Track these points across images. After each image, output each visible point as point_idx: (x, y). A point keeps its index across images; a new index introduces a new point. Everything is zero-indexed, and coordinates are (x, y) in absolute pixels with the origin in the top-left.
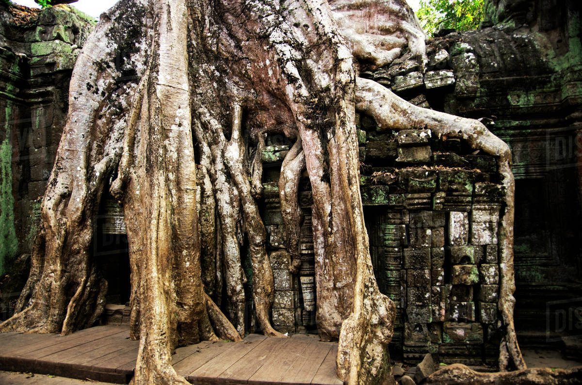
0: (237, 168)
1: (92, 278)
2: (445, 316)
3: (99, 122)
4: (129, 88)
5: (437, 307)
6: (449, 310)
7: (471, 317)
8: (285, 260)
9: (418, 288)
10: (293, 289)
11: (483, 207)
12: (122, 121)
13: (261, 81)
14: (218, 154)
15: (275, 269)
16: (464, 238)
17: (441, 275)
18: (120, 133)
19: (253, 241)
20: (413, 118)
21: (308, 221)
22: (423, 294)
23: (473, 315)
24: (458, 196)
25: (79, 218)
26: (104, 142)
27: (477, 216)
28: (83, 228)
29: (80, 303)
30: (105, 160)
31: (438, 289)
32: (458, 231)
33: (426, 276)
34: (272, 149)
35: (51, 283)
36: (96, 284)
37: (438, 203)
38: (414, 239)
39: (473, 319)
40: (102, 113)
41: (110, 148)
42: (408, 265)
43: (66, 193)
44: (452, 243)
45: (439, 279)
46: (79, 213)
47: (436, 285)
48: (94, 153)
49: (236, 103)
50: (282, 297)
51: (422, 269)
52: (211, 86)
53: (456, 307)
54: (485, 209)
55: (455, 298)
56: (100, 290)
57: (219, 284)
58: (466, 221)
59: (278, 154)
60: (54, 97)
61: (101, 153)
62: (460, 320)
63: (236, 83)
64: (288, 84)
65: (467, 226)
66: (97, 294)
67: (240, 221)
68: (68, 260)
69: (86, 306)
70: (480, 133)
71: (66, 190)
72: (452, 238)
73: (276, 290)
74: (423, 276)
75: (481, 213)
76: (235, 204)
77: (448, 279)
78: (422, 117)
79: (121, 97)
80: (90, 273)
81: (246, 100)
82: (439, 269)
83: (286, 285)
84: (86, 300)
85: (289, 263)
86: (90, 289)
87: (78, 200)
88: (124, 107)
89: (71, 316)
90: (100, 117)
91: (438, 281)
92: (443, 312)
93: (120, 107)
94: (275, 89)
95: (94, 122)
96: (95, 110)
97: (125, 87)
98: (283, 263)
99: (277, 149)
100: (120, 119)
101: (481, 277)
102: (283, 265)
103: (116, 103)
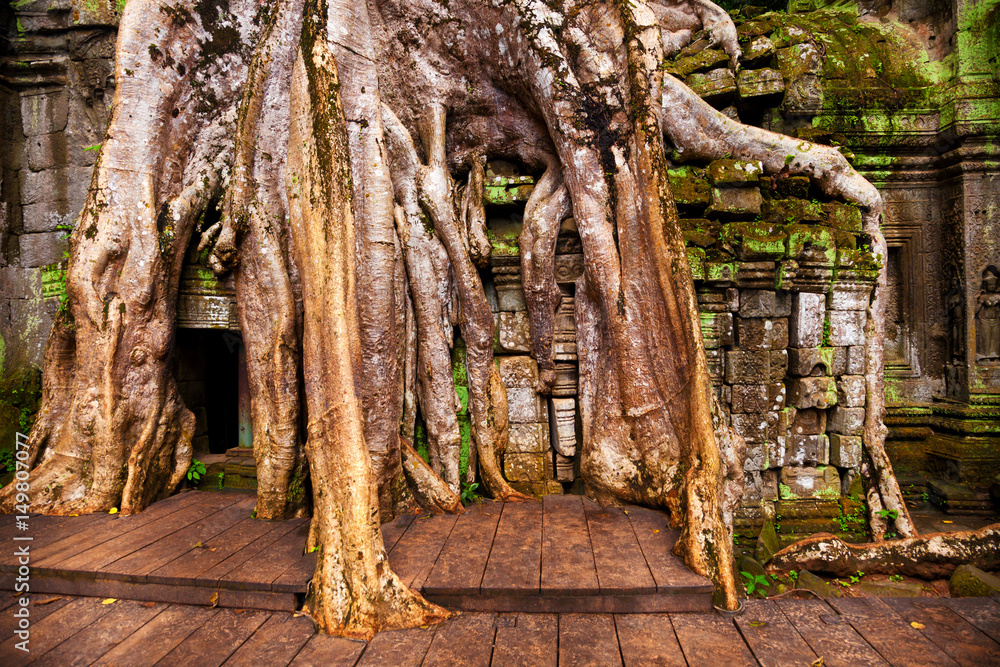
0: (444, 212)
1: (170, 407)
2: (786, 458)
3: (175, 122)
4: (227, 64)
5: (774, 445)
6: (791, 449)
7: (824, 459)
8: (528, 371)
9: (748, 414)
10: (541, 421)
11: (848, 286)
12: (215, 123)
13: (481, 63)
14: (409, 186)
15: (510, 387)
16: (818, 335)
17: (781, 394)
18: (212, 146)
19: (474, 339)
20: (729, 139)
21: (568, 306)
22: (755, 424)
23: (827, 455)
24: (812, 267)
25: (146, 298)
26: (182, 159)
27: (838, 301)
28: (151, 316)
29: (150, 456)
30: (188, 192)
31: (776, 415)
32: (811, 324)
33: (762, 395)
34: (504, 182)
35: (93, 420)
36: (175, 419)
37: (787, 279)
38: (745, 336)
39: (827, 461)
40: (178, 105)
41: (195, 172)
42: (734, 377)
43: (115, 252)
44: (802, 343)
45: (777, 399)
46: (146, 289)
47: (772, 410)
48: (166, 178)
49: (435, 100)
50: (523, 434)
51: (755, 384)
52: (388, 66)
53: (801, 443)
54: (850, 290)
55: (800, 430)
56: (181, 428)
57: (410, 414)
58: (823, 309)
59: (514, 191)
60: (69, 76)
61: (179, 180)
62: (807, 464)
63: (434, 65)
64: (542, 67)
65: (823, 316)
66: (177, 435)
67: (447, 305)
68: (125, 375)
69: (158, 460)
70: (838, 169)
71: (115, 246)
72: (801, 335)
73: (512, 423)
74: (756, 396)
75: (845, 295)
76: (441, 275)
77: (790, 400)
78: (744, 139)
79: (213, 79)
80: (165, 399)
81: (454, 95)
82: (779, 384)
83: (529, 413)
84: (160, 449)
85: (534, 376)
86: (167, 428)
87: (142, 263)
88: (218, 98)
89: (136, 480)
90: (175, 114)
91: (776, 403)
92: (782, 451)
93: (212, 96)
94: (511, 77)
95: (166, 121)
96: (167, 99)
97: (220, 61)
98: (524, 376)
99: (512, 181)
100: (212, 118)
101: (841, 394)
102: (524, 379)
103: (205, 89)
